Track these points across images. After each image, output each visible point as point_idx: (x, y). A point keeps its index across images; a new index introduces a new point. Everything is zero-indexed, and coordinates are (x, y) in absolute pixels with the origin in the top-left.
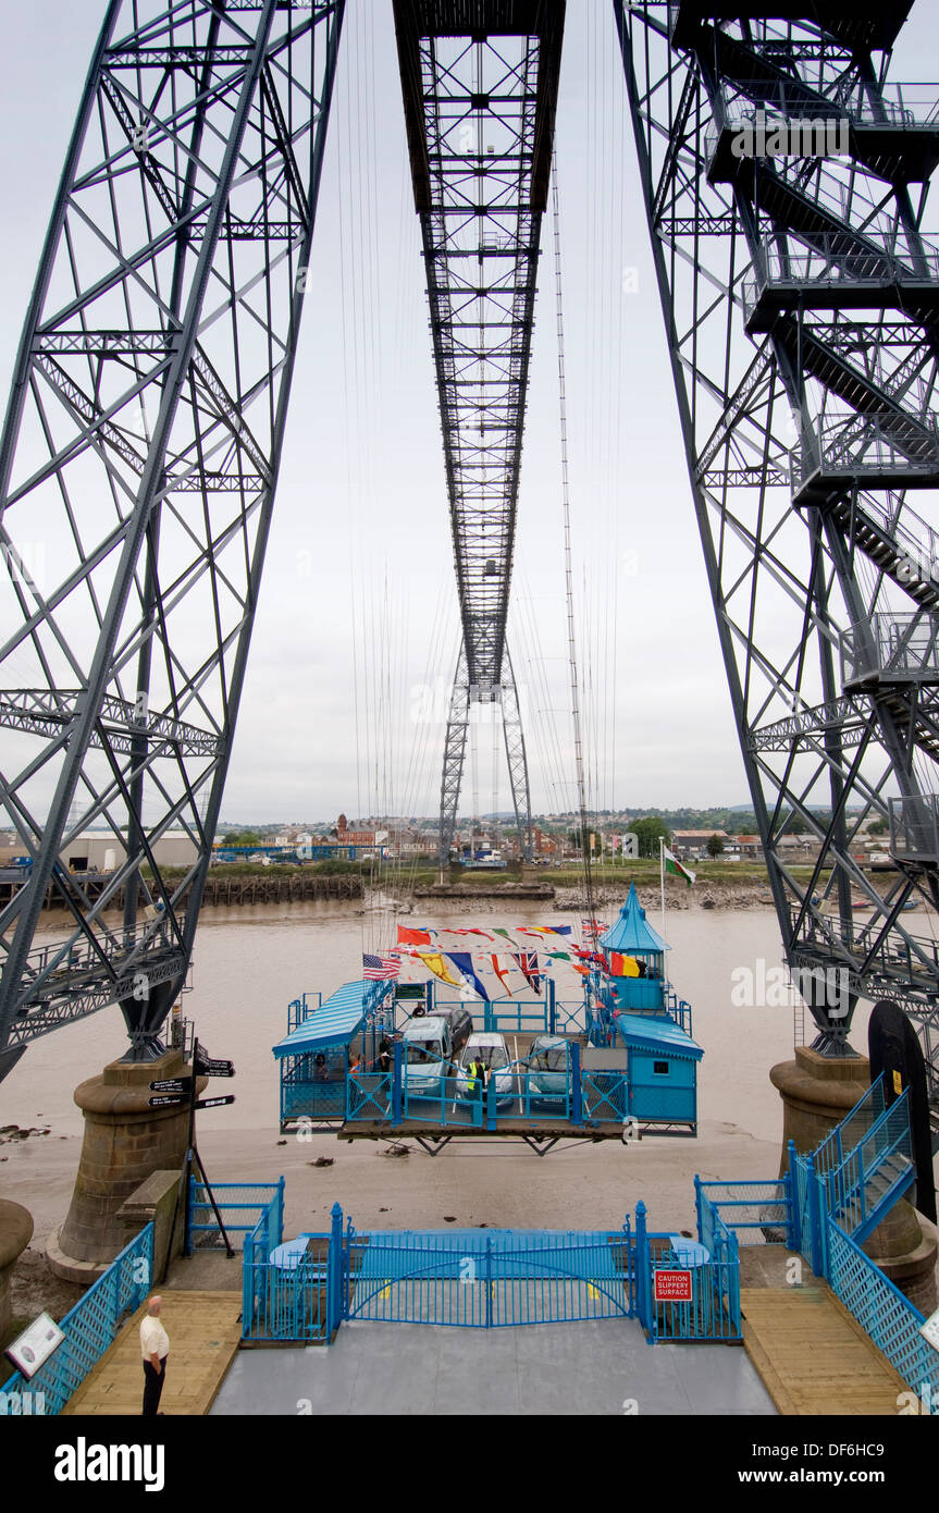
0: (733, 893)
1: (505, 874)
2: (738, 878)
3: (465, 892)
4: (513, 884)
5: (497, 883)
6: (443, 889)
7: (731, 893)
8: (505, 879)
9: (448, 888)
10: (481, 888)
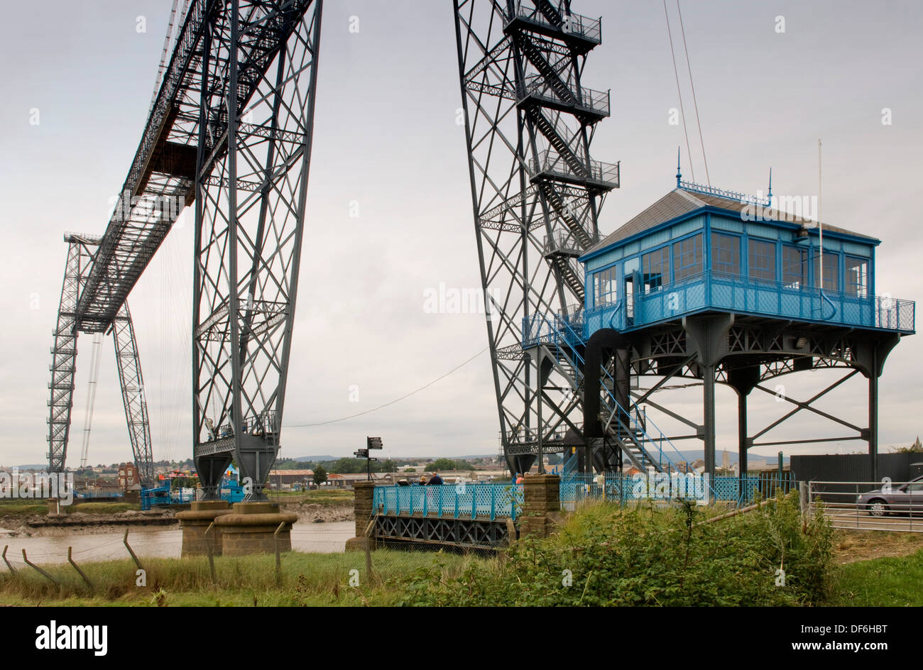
0: (338, 513)
1: (123, 504)
2: (341, 501)
3: (85, 520)
4: (134, 512)
5: (117, 511)
6: (59, 518)
7: (336, 513)
8: (124, 509)
9: (66, 517)
10: (101, 517)
